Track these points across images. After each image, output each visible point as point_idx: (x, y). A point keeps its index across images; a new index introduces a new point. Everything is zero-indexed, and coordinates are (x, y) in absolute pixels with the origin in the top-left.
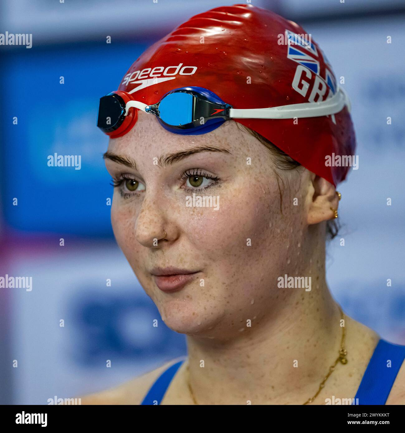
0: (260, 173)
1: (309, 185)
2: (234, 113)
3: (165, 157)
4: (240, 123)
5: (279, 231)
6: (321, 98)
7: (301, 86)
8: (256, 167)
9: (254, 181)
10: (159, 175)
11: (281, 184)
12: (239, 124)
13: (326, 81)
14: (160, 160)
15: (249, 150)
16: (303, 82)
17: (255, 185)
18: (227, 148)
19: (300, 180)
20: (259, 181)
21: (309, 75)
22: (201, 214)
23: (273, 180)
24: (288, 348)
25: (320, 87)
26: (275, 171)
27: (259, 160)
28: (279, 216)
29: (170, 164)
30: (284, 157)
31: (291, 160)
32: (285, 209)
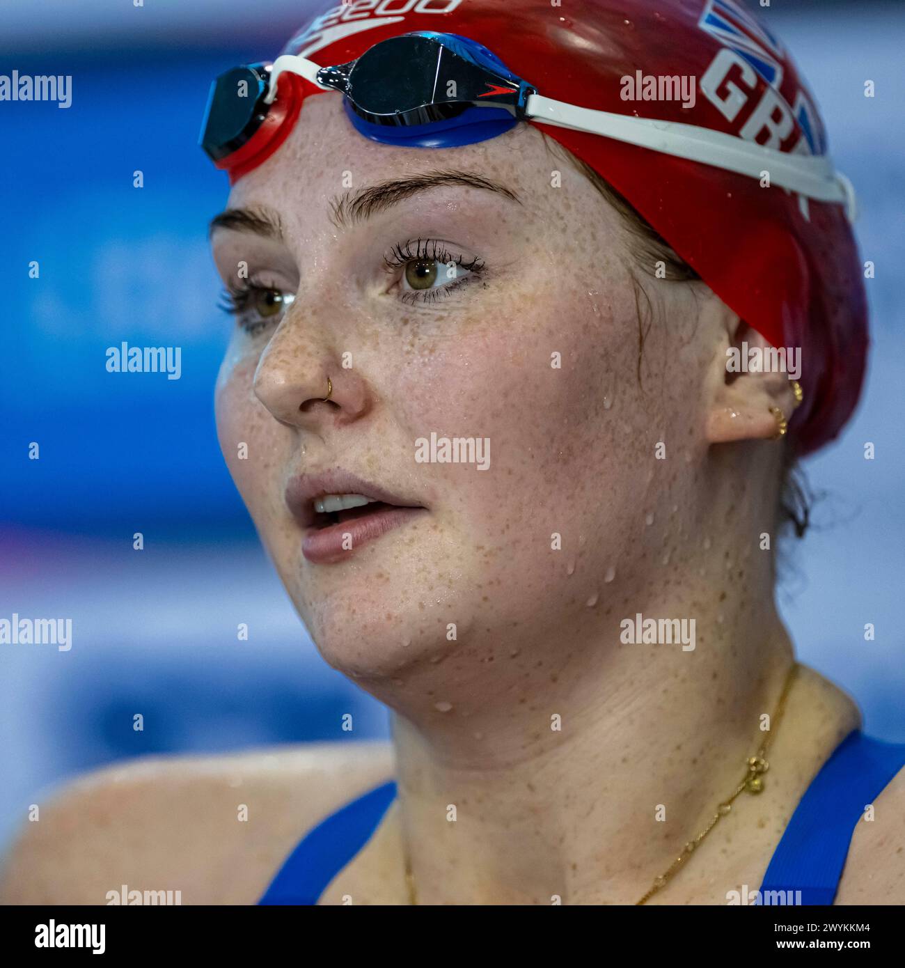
0: (592, 266)
1: (720, 339)
2: (540, 106)
3: (353, 197)
4: (552, 137)
5: (628, 429)
6: (774, 141)
7: (723, 93)
8: (583, 250)
9: (572, 283)
10: (337, 247)
11: (643, 308)
12: (548, 139)
13: (796, 112)
14: (340, 207)
15: (568, 207)
16: (731, 86)
17: (575, 293)
18: (512, 187)
19: (697, 318)
20: (586, 285)
21: (749, 78)
22: (432, 351)
23: (623, 289)
24: (624, 760)
25: (777, 116)
26: (630, 271)
27: (594, 237)
28: (634, 392)
29: (363, 214)
30: (659, 246)
31: (678, 259)
32: (649, 376)
